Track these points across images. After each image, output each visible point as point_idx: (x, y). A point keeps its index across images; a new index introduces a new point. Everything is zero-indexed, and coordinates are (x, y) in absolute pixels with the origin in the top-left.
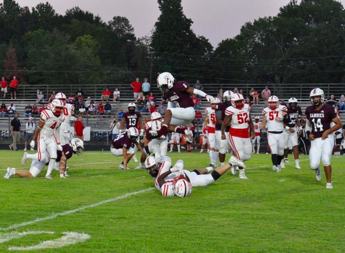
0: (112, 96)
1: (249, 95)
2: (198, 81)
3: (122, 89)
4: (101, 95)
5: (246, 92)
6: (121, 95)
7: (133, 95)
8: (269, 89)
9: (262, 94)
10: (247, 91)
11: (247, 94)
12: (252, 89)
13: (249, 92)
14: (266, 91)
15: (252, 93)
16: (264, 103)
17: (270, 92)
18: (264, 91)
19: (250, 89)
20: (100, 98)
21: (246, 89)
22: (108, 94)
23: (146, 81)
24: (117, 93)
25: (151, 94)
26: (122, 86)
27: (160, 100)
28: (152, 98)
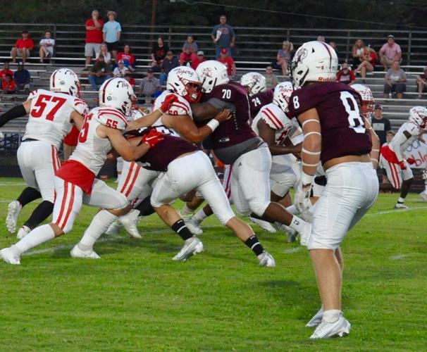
0: (35, 51)
1: (351, 56)
2: (223, 19)
3: (58, 35)
4: (10, 49)
5: (344, 48)
6: (56, 49)
7: (83, 50)
8: (397, 42)
9: (380, 53)
10: (348, 46)
11: (347, 52)
12: (359, 42)
13: (351, 49)
14: (391, 46)
15: (359, 52)
16: (383, 76)
17: (399, 50)
18: (385, 47)
19: (353, 42)
20: (9, 55)
21: (345, 41)
22: (27, 47)
23: (111, 17)
24: (47, 43)
25: (127, 48)
26: (58, 28)
27: (146, 63)
28: (126, 57)
